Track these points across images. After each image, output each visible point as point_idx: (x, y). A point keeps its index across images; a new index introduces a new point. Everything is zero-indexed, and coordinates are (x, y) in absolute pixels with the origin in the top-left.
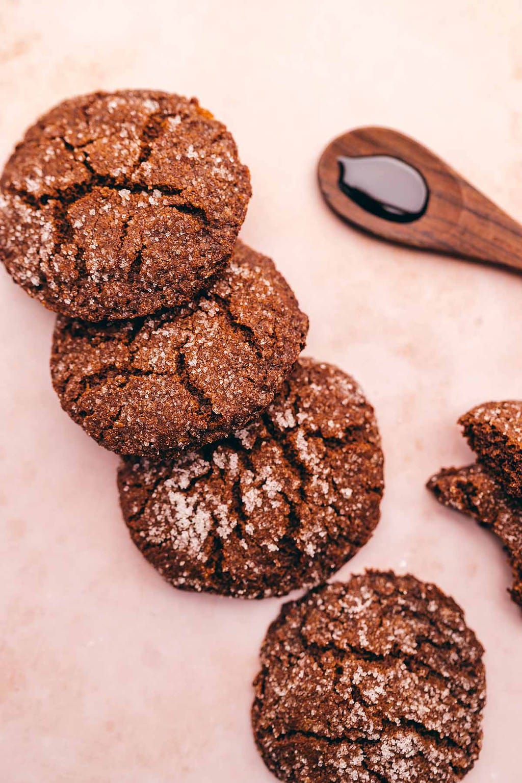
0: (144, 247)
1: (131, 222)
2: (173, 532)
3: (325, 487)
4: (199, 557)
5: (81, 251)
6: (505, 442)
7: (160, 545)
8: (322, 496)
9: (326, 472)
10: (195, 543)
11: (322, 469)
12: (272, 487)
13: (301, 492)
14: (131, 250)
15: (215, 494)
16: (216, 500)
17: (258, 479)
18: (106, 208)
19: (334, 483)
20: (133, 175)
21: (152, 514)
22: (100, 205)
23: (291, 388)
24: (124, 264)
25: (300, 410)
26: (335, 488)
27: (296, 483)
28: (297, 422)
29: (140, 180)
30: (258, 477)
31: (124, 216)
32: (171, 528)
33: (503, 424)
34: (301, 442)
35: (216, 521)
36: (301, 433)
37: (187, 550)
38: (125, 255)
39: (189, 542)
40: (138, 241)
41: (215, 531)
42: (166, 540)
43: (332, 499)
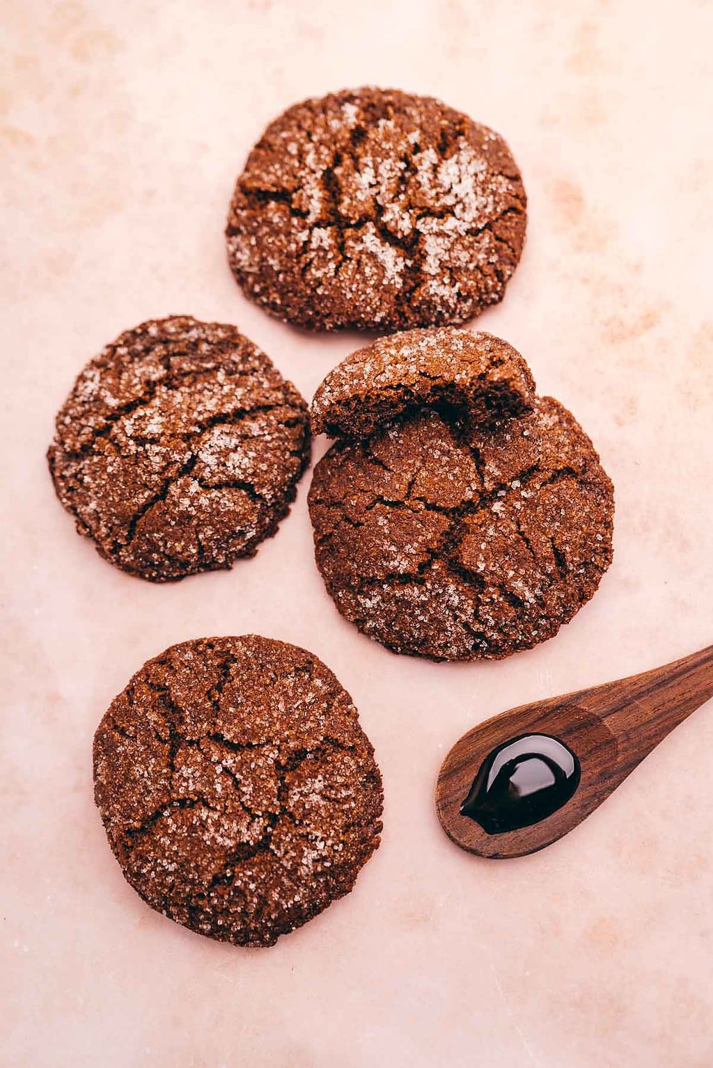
2: (481, 177)
3: (310, 159)
4: (466, 144)
7: (501, 173)
8: (318, 152)
9: (302, 173)
10: (464, 157)
11: (305, 178)
12: (364, 179)
13: (337, 161)
15: (424, 194)
16: (426, 187)
17: (375, 190)
19: (300, 162)
21: (496, 203)
23: (300, 272)
25: (301, 244)
26: (301, 156)
27: (338, 171)
28: (311, 233)
30: (374, 194)
32: (483, 182)
34: (316, 208)
35: (435, 169)
36: (311, 219)
37: (475, 157)
39: (469, 163)
41: (440, 161)
42: (493, 175)
43: (309, 146)
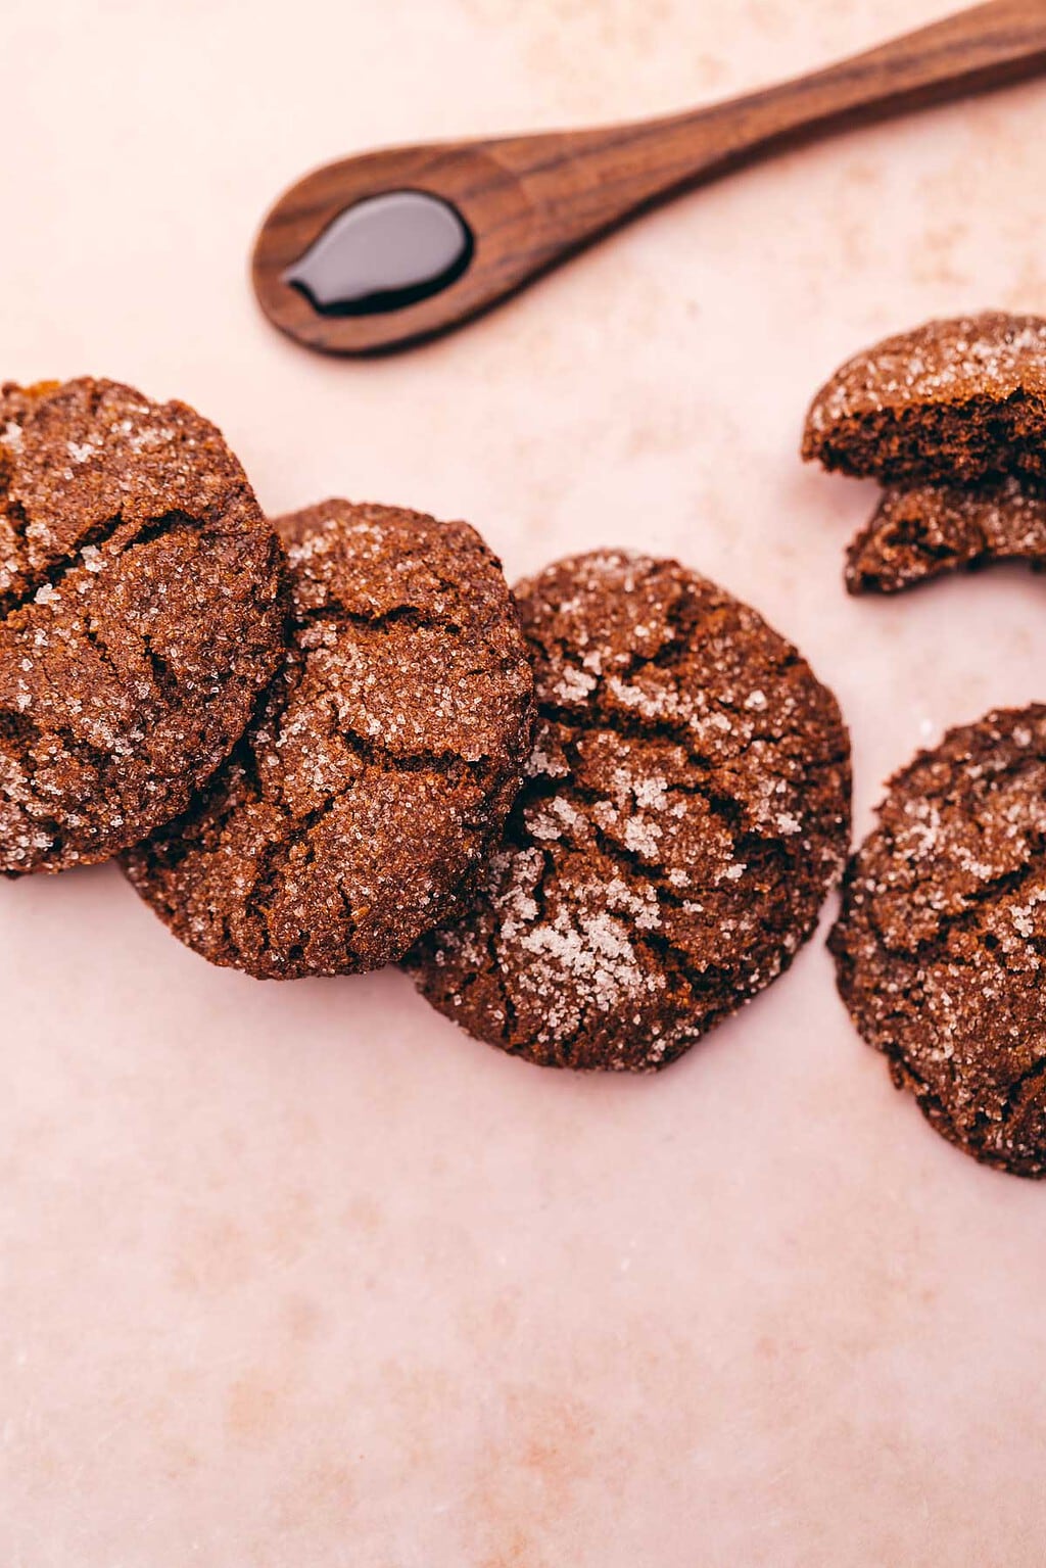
0: (147, 638)
1: (95, 624)
2: (582, 990)
3: (722, 722)
4: (651, 987)
5: (65, 732)
6: (892, 419)
7: (582, 1027)
8: (728, 738)
9: (701, 699)
10: (626, 974)
11: (692, 701)
12: (651, 792)
13: (697, 760)
14: (133, 661)
15: (584, 880)
16: (595, 887)
17: (621, 800)
18: (39, 640)
19: (725, 705)
20: (31, 560)
21: (530, 996)
22: (27, 646)
23: (539, 639)
24: (144, 689)
25: (581, 654)
26: (735, 710)
27: (677, 755)
28: (594, 676)
29: (47, 557)
30: (617, 799)
31: (76, 626)
32: (573, 988)
33: (865, 399)
34: (628, 696)
35: (623, 915)
36: (615, 684)
37: (625, 994)
38: (133, 676)
39: (616, 980)
40: (129, 639)
41: (636, 931)
42: (583, 1012)
43: (747, 729)
